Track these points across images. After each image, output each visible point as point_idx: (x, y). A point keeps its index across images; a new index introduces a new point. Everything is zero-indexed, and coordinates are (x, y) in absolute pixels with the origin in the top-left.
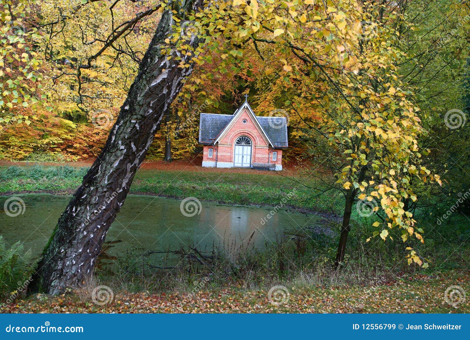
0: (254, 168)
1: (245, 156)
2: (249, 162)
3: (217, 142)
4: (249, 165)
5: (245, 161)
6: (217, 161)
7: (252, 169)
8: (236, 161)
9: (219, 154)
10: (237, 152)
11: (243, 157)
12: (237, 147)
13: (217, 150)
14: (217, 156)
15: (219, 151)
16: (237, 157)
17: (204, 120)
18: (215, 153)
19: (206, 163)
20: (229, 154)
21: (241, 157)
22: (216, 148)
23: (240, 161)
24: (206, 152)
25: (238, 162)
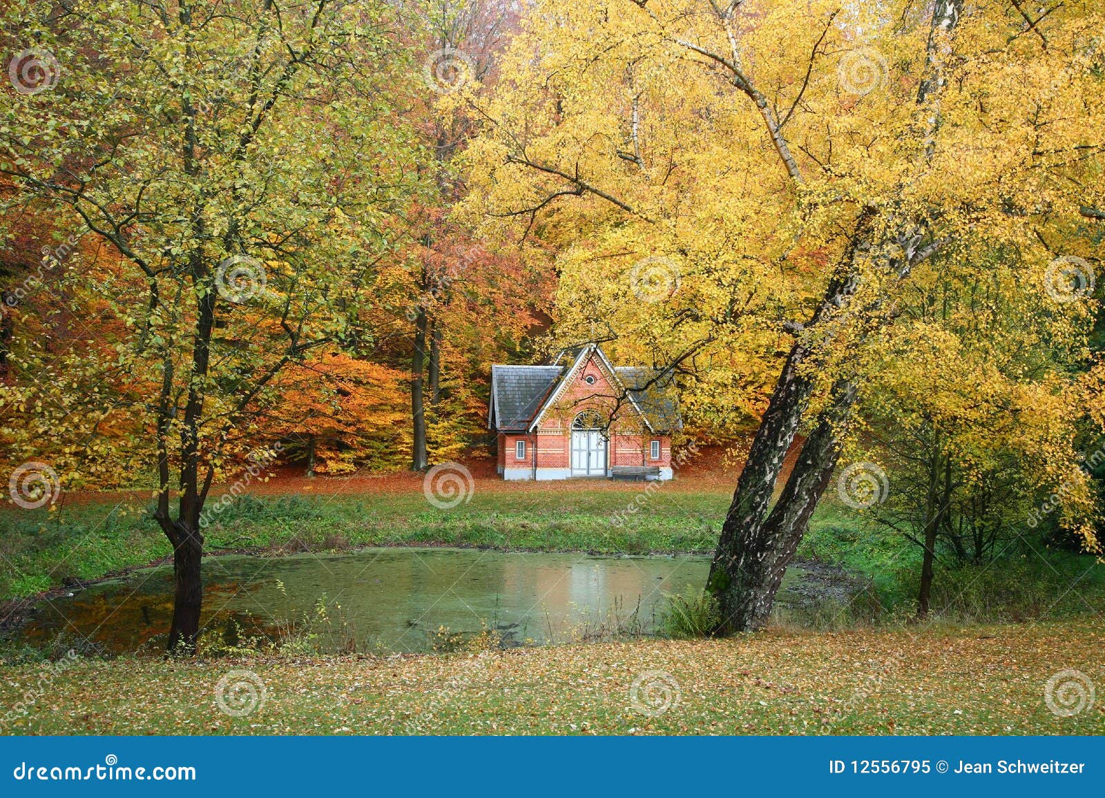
0: (616, 477)
1: (593, 454)
2: (602, 465)
3: (536, 427)
4: (602, 472)
5: (593, 465)
6: (536, 466)
7: (611, 479)
8: (575, 465)
9: (540, 451)
10: (576, 446)
11: (589, 454)
12: (575, 434)
13: (534, 442)
14: (536, 455)
15: (539, 444)
16: (576, 454)
17: (501, 381)
18: (530, 450)
19: (512, 473)
20: (560, 451)
21: (584, 454)
22: (532, 439)
23: (584, 465)
24: (512, 449)
25: (579, 466)
